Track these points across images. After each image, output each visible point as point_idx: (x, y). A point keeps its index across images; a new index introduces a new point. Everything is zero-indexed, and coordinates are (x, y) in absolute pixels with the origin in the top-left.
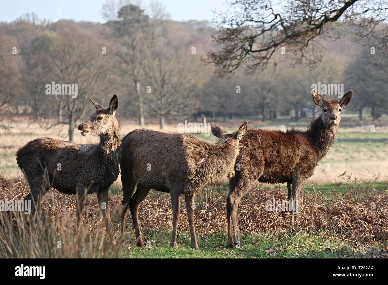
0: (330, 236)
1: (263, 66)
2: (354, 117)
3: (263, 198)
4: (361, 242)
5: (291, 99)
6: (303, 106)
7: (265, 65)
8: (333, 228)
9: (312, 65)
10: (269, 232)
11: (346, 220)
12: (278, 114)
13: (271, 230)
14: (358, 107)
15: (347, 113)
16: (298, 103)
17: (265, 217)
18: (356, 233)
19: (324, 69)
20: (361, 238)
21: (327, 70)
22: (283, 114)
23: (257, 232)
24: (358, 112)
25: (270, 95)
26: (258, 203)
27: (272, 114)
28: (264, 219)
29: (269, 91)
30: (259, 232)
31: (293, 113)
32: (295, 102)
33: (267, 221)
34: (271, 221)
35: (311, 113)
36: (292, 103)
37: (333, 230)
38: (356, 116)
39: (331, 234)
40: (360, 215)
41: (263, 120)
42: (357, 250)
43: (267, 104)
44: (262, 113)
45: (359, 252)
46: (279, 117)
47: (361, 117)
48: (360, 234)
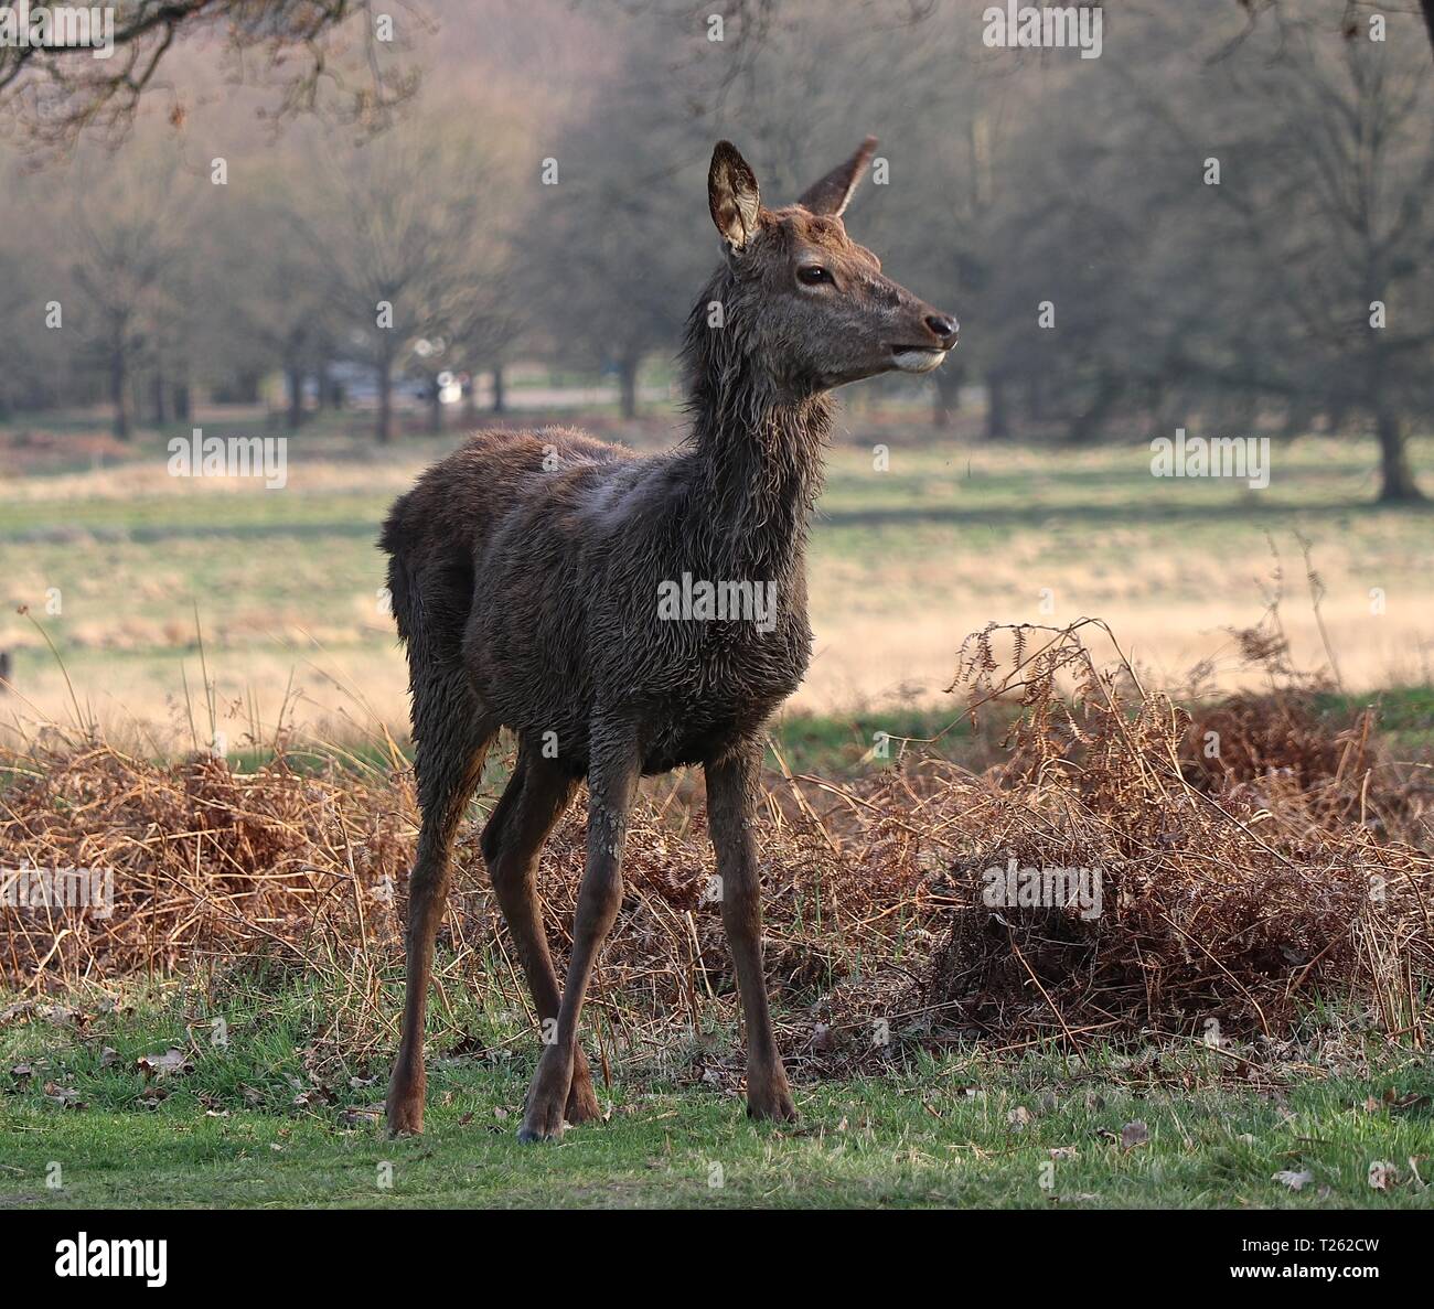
0: (479, 978)
1: (112, 123)
2: (592, 406)
3: (127, 803)
4: (644, 1007)
5: (264, 313)
6: (330, 352)
7: (121, 123)
8: (492, 937)
9: (367, 115)
10: (159, 975)
11: (562, 892)
12: (198, 393)
13: (171, 964)
14: (616, 352)
15: (557, 384)
16: (299, 336)
17: (139, 898)
18: (614, 959)
19: (430, 156)
20: (638, 982)
21: (450, 158)
22: (223, 397)
23: (99, 981)
24: (613, 376)
25: (154, 296)
26: (100, 829)
27: (168, 396)
28: (133, 910)
29: (148, 275)
30: (108, 977)
31: (277, 391)
32: (282, 331)
33: (149, 920)
34: (170, 918)
35: (372, 390)
36: (267, 338)
37: (496, 948)
38: (604, 396)
39: (482, 970)
40: (631, 867)
41: (121, 430)
42: (622, 1044)
43: (138, 343)
44: (116, 395)
45: (632, 1055)
46: (202, 412)
47: (628, 406)
48: (633, 964)
